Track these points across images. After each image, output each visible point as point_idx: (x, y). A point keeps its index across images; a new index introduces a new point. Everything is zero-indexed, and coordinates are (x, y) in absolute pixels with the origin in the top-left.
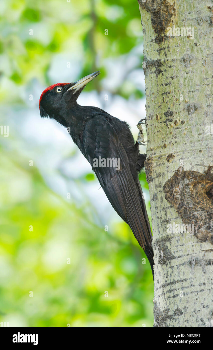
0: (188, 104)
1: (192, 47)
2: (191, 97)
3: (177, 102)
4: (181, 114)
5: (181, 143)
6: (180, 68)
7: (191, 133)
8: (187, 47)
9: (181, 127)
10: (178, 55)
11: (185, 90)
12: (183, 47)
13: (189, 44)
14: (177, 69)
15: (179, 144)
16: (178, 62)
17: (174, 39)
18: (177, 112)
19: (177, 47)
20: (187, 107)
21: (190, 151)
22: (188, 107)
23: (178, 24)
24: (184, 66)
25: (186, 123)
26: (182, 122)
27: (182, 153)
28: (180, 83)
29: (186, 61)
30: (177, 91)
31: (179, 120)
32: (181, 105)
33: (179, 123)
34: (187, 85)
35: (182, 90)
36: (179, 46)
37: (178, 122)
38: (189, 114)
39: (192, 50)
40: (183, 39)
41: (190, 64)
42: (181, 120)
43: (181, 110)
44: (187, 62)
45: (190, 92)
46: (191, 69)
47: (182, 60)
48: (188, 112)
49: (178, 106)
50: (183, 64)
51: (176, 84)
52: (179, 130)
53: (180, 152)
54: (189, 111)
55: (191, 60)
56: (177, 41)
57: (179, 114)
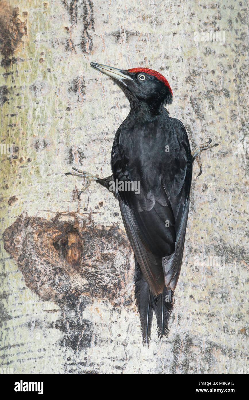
0: (37, 139)
1: (45, 73)
2: (41, 131)
3: (24, 136)
4: (28, 150)
5: (26, 184)
6: (30, 97)
7: (39, 172)
8: (39, 72)
9: (27, 166)
10: (28, 81)
11: (34, 123)
12: (33, 73)
13: (41, 69)
14: (26, 98)
15: (24, 185)
16: (28, 89)
17: (24, 62)
18: (24, 148)
19: (27, 72)
20: (35, 143)
21: (36, 194)
22: (37, 143)
23: (30, 46)
24: (33, 95)
25: (33, 161)
26: (29, 160)
27: (27, 196)
28: (28, 114)
29: (36, 89)
30: (24, 123)
31: (26, 158)
32: (29, 140)
33: (25, 160)
34: (36, 118)
35: (31, 123)
36: (29, 71)
37: (24, 159)
38: (37, 151)
39: (44, 77)
40: (34, 63)
41: (41, 92)
42: (28, 158)
43: (29, 145)
44: (38, 90)
45: (39, 125)
46: (42, 99)
47: (33, 87)
48: (37, 148)
49: (24, 140)
50: (33, 92)
51: (24, 115)
52: (25, 168)
53: (24, 194)
54: (37, 147)
55: (42, 88)
56: (27, 65)
57: (26, 151)
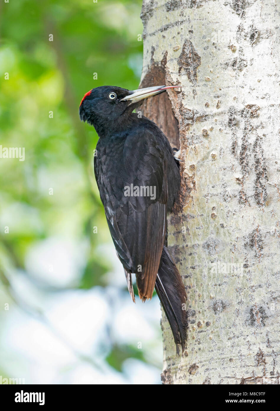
0: (214, 300)
1: (218, 229)
2: (218, 292)
3: (201, 298)
4: (205, 313)
5: (206, 350)
6: (204, 256)
7: (219, 337)
8: (211, 229)
9: (205, 330)
10: (201, 239)
11: (210, 284)
12: (206, 229)
13: (213, 225)
14: (199, 257)
15: (203, 351)
16: (201, 248)
17: (194, 219)
18: (201, 311)
19: (198, 229)
20: (213, 305)
21: (218, 360)
22: (214, 305)
23: (200, 201)
24: (207, 253)
25: (212, 324)
26: (208, 324)
27: (207, 362)
28: (203, 274)
29: (210, 246)
30: (200, 284)
31: (204, 322)
32: (206, 302)
33: (203, 325)
34: (212, 277)
35: (206, 284)
36: (201, 228)
37: (202, 323)
38: (215, 314)
39: (217, 233)
40: (205, 220)
41: (215, 250)
42: (206, 321)
43: (206, 308)
44: (211, 248)
45: (216, 285)
46: (217, 257)
47: (206, 245)
48: (215, 311)
49: (201, 303)
50: (207, 251)
51: (199, 276)
52: (203, 333)
53: (205, 361)
54: (215, 309)
55: (216, 245)
56: (198, 222)
57: (203, 314)
